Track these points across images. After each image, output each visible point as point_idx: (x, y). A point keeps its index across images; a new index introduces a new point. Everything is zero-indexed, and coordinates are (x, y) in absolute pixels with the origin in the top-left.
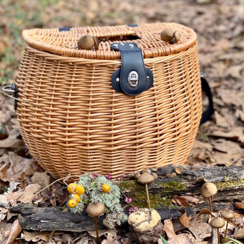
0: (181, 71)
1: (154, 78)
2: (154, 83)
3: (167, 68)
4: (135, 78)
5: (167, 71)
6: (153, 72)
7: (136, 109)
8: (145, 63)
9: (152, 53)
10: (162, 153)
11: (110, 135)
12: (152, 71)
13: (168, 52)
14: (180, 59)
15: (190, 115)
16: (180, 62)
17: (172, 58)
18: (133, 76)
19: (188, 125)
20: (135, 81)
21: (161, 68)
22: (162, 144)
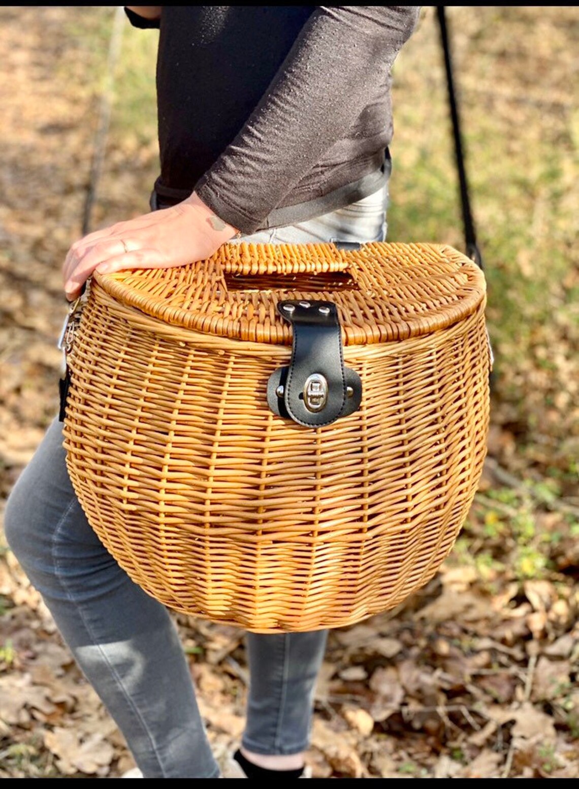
0: (432, 375)
1: (364, 390)
2: (364, 403)
3: (397, 370)
4: (318, 390)
5: (397, 377)
6: (362, 378)
7: (320, 457)
8: (345, 357)
9: (364, 335)
10: (373, 555)
11: (256, 510)
12: (361, 375)
13: (404, 334)
14: (431, 349)
15: (447, 473)
16: (431, 355)
17: (410, 348)
18: (314, 384)
19: (440, 496)
20: (318, 397)
21: (383, 370)
22: (374, 537)
